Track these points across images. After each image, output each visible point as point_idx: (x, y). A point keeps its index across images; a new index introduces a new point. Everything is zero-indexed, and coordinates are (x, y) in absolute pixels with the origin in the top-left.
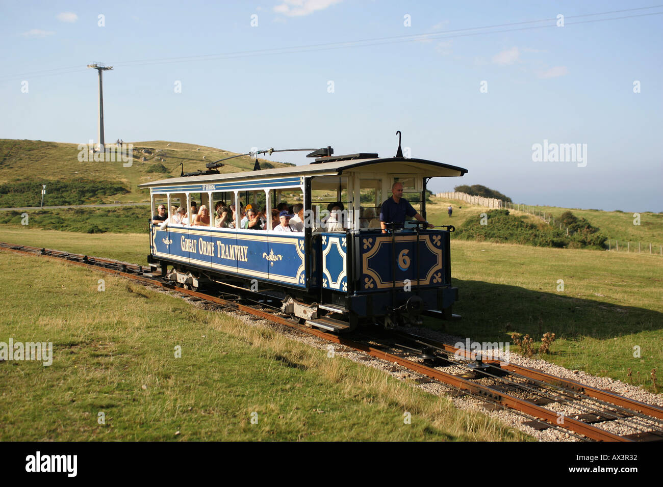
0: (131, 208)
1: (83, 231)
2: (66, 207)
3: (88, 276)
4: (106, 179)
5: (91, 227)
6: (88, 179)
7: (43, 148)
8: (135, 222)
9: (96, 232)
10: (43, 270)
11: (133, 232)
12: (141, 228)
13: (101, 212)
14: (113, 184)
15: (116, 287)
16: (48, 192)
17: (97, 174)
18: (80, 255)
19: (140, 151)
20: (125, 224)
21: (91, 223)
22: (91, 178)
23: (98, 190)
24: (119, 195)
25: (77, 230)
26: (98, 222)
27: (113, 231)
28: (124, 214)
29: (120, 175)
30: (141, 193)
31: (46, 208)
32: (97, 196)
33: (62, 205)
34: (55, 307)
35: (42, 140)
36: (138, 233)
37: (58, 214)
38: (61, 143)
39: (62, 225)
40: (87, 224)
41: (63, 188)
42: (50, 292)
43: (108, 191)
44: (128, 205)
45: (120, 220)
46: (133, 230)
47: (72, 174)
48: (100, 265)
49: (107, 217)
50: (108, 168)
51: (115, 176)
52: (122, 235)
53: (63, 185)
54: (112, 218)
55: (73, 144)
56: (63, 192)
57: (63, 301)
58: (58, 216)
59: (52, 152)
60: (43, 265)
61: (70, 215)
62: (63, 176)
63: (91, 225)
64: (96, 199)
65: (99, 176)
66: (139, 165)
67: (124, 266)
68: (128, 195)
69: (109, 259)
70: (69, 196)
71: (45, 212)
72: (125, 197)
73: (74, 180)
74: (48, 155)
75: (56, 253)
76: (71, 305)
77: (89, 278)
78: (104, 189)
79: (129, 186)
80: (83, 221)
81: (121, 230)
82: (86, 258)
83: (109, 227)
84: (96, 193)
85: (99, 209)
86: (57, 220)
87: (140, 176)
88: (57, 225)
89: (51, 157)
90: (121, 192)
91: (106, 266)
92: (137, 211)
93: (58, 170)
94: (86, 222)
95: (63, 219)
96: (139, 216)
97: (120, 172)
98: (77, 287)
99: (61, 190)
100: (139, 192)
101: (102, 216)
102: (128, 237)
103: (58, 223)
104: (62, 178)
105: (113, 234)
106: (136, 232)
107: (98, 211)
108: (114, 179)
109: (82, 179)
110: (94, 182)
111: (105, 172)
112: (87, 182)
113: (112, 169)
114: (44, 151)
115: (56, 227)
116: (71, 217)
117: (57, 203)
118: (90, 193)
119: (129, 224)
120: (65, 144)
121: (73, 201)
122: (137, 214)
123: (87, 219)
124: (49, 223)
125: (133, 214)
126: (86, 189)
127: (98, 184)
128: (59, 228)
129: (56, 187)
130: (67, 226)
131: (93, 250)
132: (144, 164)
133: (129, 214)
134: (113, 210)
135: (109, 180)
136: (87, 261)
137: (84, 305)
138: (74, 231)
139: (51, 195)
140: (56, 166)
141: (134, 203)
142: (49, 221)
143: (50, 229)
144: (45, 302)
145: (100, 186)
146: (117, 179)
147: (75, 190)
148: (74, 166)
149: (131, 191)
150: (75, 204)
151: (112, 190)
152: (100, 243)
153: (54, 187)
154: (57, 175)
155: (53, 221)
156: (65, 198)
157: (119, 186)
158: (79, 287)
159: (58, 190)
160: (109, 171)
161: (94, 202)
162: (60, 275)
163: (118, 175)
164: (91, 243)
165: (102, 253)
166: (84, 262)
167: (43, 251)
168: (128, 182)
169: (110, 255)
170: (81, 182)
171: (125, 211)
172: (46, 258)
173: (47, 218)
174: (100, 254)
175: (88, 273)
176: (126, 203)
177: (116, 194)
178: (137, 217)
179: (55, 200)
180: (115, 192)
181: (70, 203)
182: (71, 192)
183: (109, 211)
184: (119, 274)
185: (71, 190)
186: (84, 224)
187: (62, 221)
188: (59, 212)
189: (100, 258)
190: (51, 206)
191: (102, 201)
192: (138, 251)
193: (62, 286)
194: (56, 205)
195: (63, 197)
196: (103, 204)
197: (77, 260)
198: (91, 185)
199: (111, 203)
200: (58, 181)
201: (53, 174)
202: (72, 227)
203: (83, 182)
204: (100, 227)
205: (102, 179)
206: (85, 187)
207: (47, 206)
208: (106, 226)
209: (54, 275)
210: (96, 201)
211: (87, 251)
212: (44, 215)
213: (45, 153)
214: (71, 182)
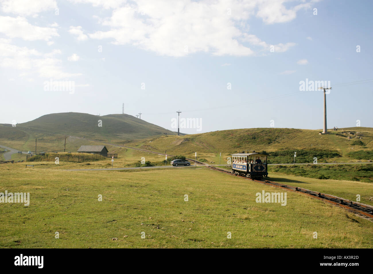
0: (342, 166)
1: (316, 178)
2: (307, 164)
3: (323, 206)
4: (328, 149)
5: (321, 175)
6: (318, 149)
7: (295, 132)
8: (345, 173)
9: (323, 179)
10: (299, 200)
11: (344, 180)
12: (349, 177)
13: (326, 167)
14: (332, 152)
15: (340, 214)
16: (297, 156)
17: (323, 146)
18: (316, 192)
19: (347, 133)
20: (339, 174)
21: (321, 173)
22: (319, 148)
23: (323, 155)
24: (335, 158)
25: (313, 177)
26: (324, 173)
27: (333, 178)
28: (338, 169)
29: (336, 147)
30: (348, 157)
31: (296, 164)
32: (323, 158)
33: (304, 163)
34: (308, 223)
35: (294, 128)
36: (347, 180)
37: (302, 168)
38: (304, 130)
39: (305, 174)
40: (318, 174)
41: (305, 153)
42: (304, 214)
43: (329, 156)
44: (341, 164)
45: (336, 172)
46: (344, 178)
47: (310, 146)
48: (327, 199)
49: (329, 170)
50: (329, 142)
51: (333, 147)
52: (337, 181)
53: (305, 152)
54: (331, 171)
55: (310, 130)
56: (305, 155)
57: (312, 220)
58: (303, 169)
59: (299, 134)
60: (298, 197)
61: (309, 168)
62: (305, 147)
63: (320, 174)
64: (323, 160)
65: (324, 147)
66: (346, 141)
67: (342, 201)
68: (340, 158)
69: (332, 196)
70: (308, 158)
71: (296, 167)
72: (339, 159)
73: (310, 149)
74: (297, 136)
75: (303, 190)
76: (316, 223)
77: (323, 207)
78: (327, 154)
79: (341, 153)
80: (316, 172)
81: (337, 178)
82: (319, 194)
83: (330, 176)
84: (323, 156)
85: (324, 166)
86: (302, 171)
87: (347, 147)
88: (302, 174)
89: (299, 137)
90: (336, 156)
91: (331, 200)
92: (346, 167)
93: (302, 144)
94: (318, 173)
95: (305, 171)
96: (347, 170)
97: (336, 145)
98: (318, 212)
99: (304, 155)
100: (347, 156)
101: (326, 169)
102: (341, 182)
103: (303, 172)
104: (304, 148)
105: (332, 180)
106: (346, 179)
107: (323, 167)
108: (333, 148)
109: (315, 148)
110: (321, 150)
111: (327, 144)
112: (317, 150)
113: (332, 143)
114: (295, 134)
115: (302, 175)
116: (309, 169)
117: (302, 162)
118: (319, 156)
119: (341, 174)
120: (306, 130)
121: (310, 160)
122: (346, 169)
123: (318, 171)
124: (298, 173)
125: (344, 169)
126: (317, 154)
127: (324, 152)
128: (303, 175)
129: (301, 153)
130: (307, 175)
131: (324, 190)
132: (349, 140)
133: (341, 169)
134: (332, 166)
135: (330, 149)
136: (321, 196)
137: (323, 224)
138: (311, 178)
139: (299, 157)
140: (301, 142)
141: (344, 162)
142: (298, 171)
143: (299, 176)
144: (302, 219)
145: (325, 152)
146: (334, 149)
147: (311, 155)
148: (311, 142)
149: (342, 155)
150: (311, 162)
151: (331, 155)
152: (326, 185)
153: (300, 153)
154: (302, 146)
155: (300, 171)
156: (306, 159)
157: (336, 153)
158: (319, 212)
159: (302, 154)
160: (330, 144)
161: (322, 161)
162: (308, 204)
163: (334, 147)
164: (322, 186)
165: (328, 192)
166: (319, 197)
167: (297, 188)
168: (340, 150)
169: (333, 193)
170: (314, 151)
171: (339, 167)
172: (299, 193)
173: (297, 170)
174: (327, 192)
175: (323, 205)
176: (339, 162)
177: (334, 157)
178: (346, 171)
179: (301, 160)
180: (333, 156)
181: (308, 162)
182: (309, 156)
183: (330, 167)
184: (339, 205)
185: (309, 155)
186: (316, 173)
187: (304, 171)
188: (303, 166)
189: (327, 195)
190: (299, 163)
191: (326, 161)
192: (349, 192)
193: (310, 211)
194: (301, 163)
195: (305, 158)
196: (327, 162)
197: (315, 195)
198: (320, 152)
199: (331, 162)
200: (302, 150)
201: (300, 146)
202: (310, 175)
203: (316, 151)
204: (325, 176)
205: (326, 149)
206: (316, 153)
207: (297, 163)
208: (329, 176)
209: (305, 204)
210: (323, 161)
211: (319, 190)
212: (295, 168)
213: (296, 135)
214: (309, 150)
